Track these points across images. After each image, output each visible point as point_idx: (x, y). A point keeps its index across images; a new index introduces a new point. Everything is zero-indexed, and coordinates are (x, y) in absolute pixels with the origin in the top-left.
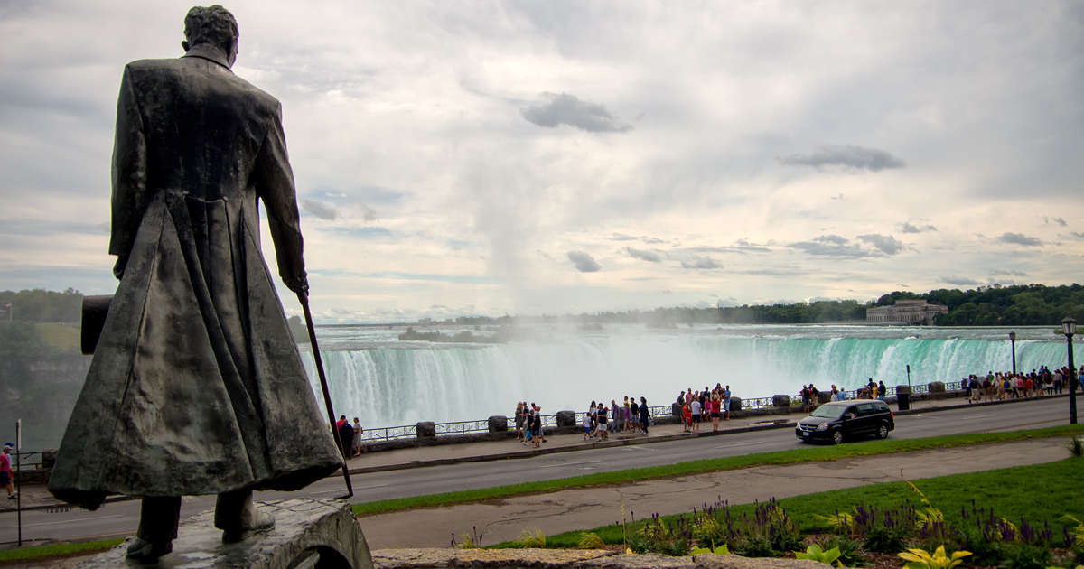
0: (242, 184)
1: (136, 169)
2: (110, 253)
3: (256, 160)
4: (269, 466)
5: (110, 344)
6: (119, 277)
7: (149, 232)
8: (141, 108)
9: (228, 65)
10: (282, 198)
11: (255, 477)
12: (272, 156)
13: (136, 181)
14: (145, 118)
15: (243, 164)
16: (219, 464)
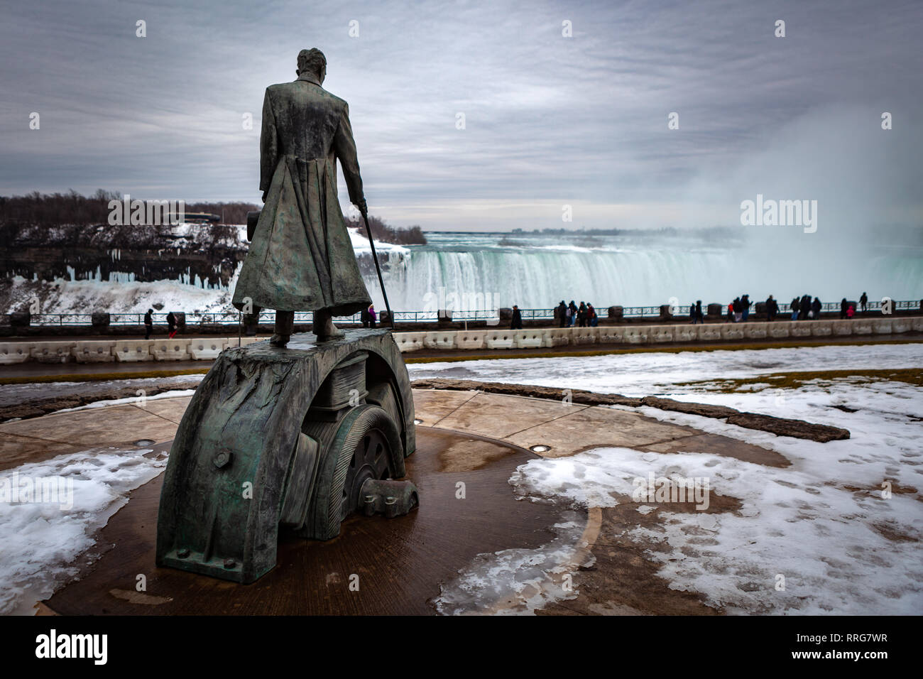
0: (326, 150)
1: (271, 145)
2: (260, 189)
3: (334, 138)
4: (333, 300)
5: (259, 236)
6: (264, 202)
7: (278, 178)
8: (273, 112)
9: (319, 84)
10: (348, 158)
11: (326, 304)
12: (343, 135)
13: (271, 151)
14: (276, 118)
15: (326, 140)
16: (309, 297)
